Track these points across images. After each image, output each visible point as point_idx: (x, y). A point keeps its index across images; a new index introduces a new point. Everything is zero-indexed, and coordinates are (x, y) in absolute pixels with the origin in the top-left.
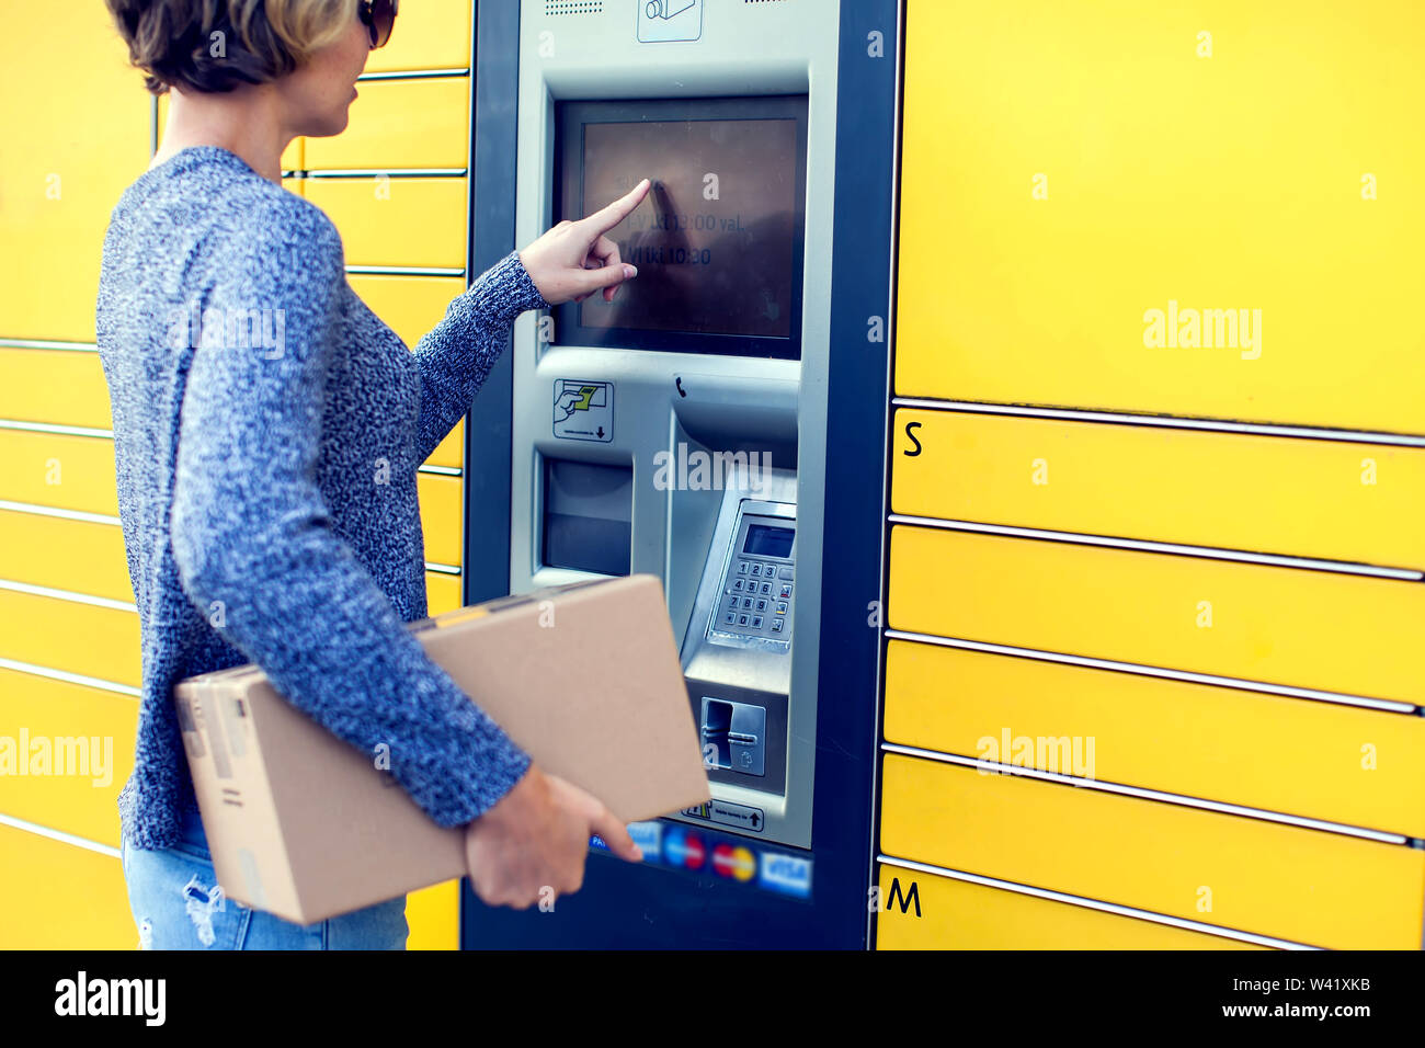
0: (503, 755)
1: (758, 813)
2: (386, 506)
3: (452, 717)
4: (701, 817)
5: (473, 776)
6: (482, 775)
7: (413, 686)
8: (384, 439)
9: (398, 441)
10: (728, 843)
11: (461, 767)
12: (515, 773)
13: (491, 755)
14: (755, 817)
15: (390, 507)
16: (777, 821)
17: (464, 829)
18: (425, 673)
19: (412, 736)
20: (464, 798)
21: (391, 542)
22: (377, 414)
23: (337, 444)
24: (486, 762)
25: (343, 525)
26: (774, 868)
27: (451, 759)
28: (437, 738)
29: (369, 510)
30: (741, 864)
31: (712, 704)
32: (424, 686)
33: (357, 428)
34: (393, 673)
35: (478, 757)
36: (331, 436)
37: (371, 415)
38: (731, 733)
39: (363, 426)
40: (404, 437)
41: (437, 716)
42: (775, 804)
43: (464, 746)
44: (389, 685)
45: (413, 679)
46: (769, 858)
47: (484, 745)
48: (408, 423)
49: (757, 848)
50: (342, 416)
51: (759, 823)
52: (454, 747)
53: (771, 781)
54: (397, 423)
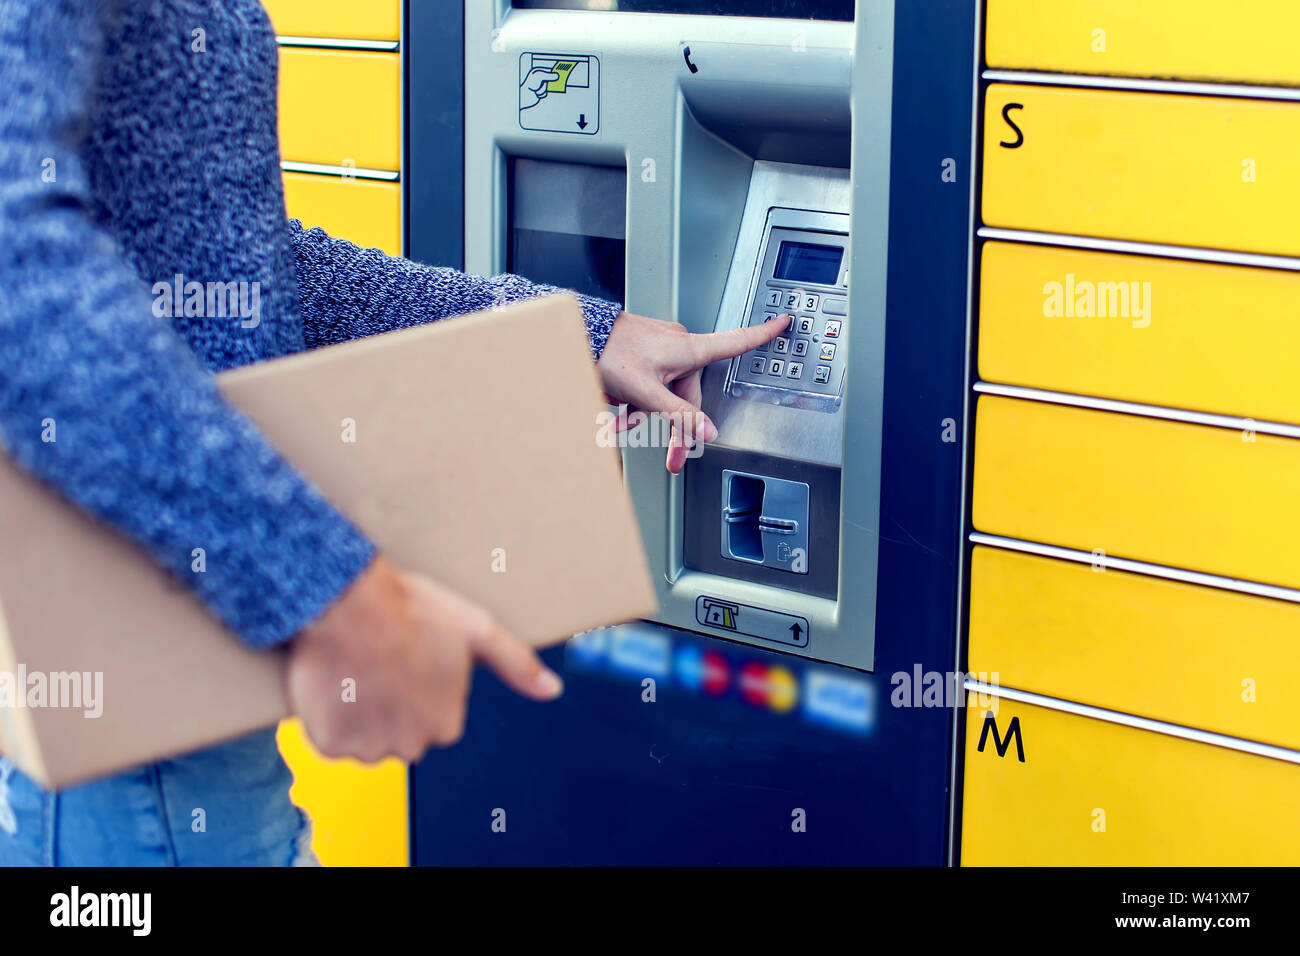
0: (334, 540)
1: (802, 623)
2: (227, 215)
3: (254, 484)
4: (724, 627)
5: (289, 572)
6: (302, 569)
7: (194, 438)
8: (217, 120)
9: (240, 125)
10: (760, 660)
11: (274, 557)
12: (350, 567)
13: (314, 542)
14: (796, 629)
15: (234, 216)
16: (828, 634)
17: (285, 650)
18: (214, 420)
19: (196, 512)
20: (275, 604)
21: (234, 265)
22: (204, 84)
23: (145, 124)
24: (307, 552)
25: (161, 240)
26: (826, 694)
27: (254, 547)
28: (232, 515)
29: (202, 219)
30: (780, 689)
31: (736, 480)
32: (213, 438)
33: (175, 104)
34: (166, 417)
35: (295, 545)
36: (135, 111)
37: (195, 85)
38: (763, 518)
39: (185, 101)
40: (250, 121)
41: (231, 481)
42: (824, 611)
43: (274, 530)
44: (158, 435)
45: (195, 425)
46: (818, 681)
47: (302, 527)
48: (257, 101)
49: (799, 668)
50: (151, 83)
51: (803, 636)
52: (258, 528)
53: (819, 581)
54: (238, 100)
